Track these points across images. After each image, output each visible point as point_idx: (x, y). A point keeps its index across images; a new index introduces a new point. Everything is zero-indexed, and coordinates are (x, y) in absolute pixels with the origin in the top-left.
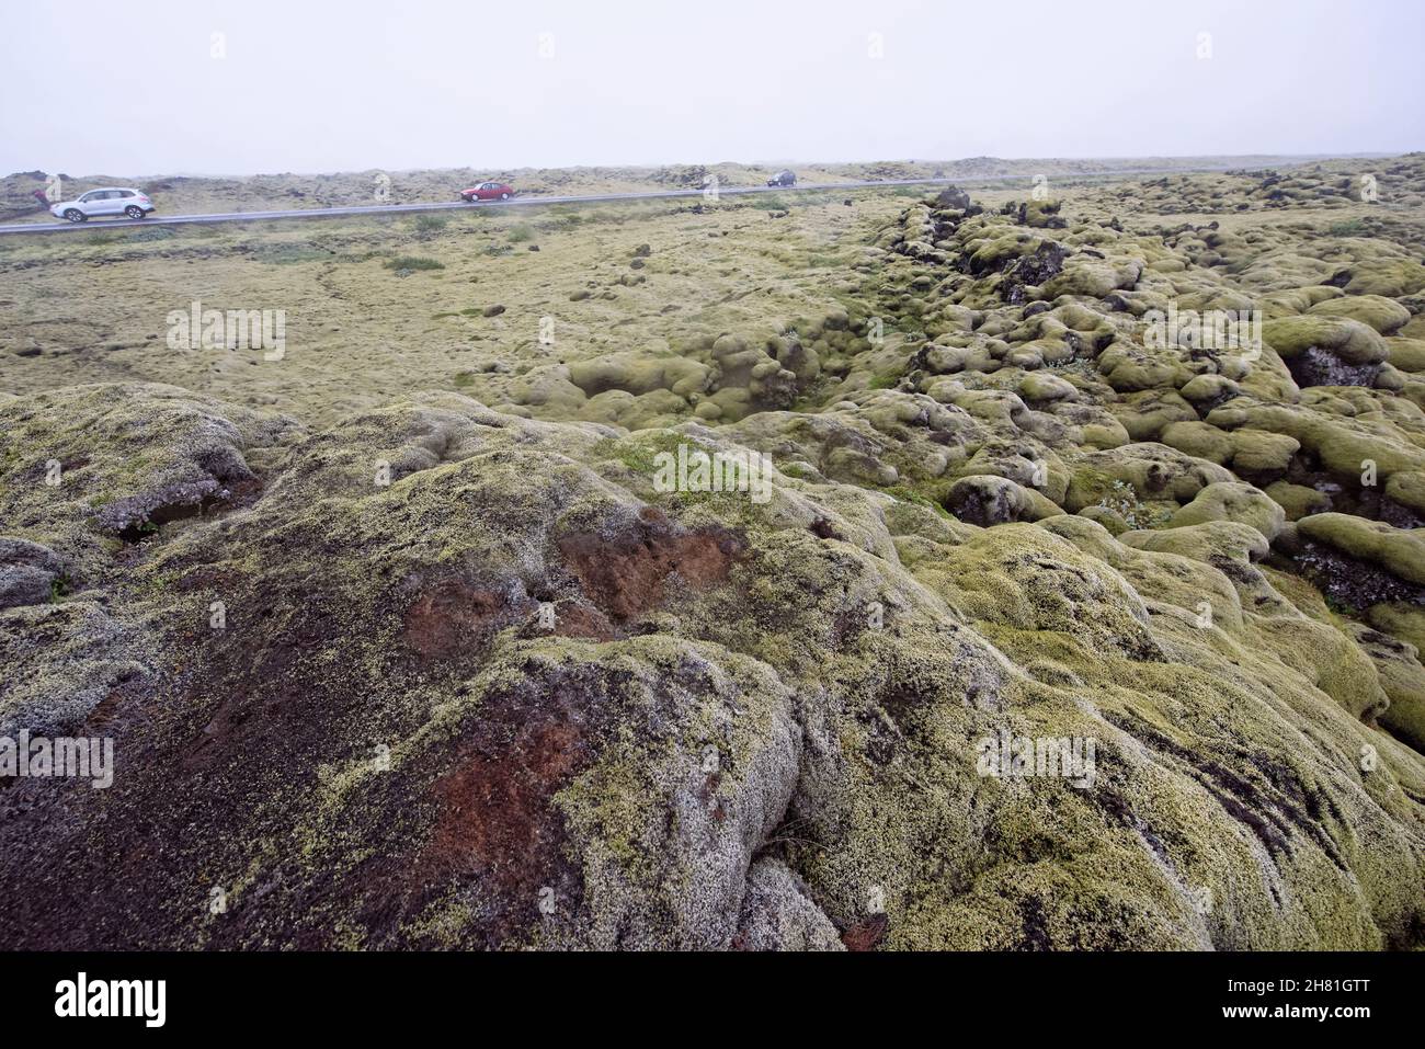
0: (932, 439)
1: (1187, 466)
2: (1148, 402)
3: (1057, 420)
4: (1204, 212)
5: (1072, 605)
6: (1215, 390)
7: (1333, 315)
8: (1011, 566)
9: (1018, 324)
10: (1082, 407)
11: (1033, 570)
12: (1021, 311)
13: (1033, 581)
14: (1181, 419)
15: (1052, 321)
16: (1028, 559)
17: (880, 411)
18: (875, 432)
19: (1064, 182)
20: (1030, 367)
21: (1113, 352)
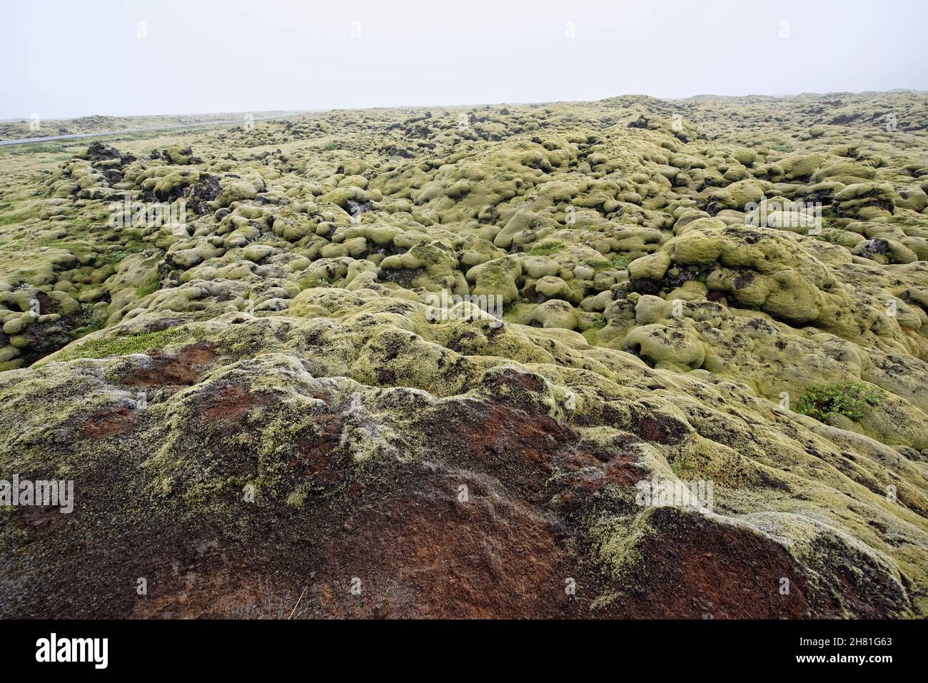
0: (219, 301)
1: (338, 262)
2: (307, 243)
3: (275, 265)
4: (269, 144)
5: (336, 302)
6: (328, 228)
7: (347, 186)
8: (311, 302)
9: (217, 224)
10: (282, 255)
11: (319, 299)
12: (214, 216)
13: (321, 302)
14: (323, 245)
15: (235, 217)
16: (315, 297)
17: (173, 300)
18: (179, 314)
19: (177, 131)
20: (242, 245)
21: (278, 224)
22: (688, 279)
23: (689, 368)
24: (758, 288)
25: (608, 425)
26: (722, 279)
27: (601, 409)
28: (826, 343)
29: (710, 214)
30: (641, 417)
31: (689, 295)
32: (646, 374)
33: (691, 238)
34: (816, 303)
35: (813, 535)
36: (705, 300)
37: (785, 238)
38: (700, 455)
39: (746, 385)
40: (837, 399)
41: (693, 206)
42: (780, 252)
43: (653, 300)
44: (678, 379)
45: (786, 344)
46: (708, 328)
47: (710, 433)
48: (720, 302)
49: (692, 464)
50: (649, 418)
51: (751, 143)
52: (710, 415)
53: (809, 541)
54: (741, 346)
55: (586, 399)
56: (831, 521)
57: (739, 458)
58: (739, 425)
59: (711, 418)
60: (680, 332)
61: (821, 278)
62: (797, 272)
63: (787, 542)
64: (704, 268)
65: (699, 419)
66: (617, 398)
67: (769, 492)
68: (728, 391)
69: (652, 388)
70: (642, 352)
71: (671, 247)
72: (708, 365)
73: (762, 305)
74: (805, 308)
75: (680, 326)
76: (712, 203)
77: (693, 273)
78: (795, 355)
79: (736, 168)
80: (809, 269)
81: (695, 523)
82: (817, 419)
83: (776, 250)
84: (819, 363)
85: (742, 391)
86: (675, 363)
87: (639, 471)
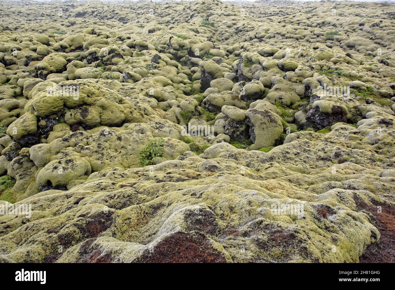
22: (54, 124)
23: (86, 176)
24: (93, 114)
25: (68, 247)
26: (73, 116)
27: (57, 241)
28: (135, 128)
29: (42, 79)
30: (84, 225)
31: (60, 134)
32: (68, 197)
33: (41, 98)
34: (121, 111)
35: (182, 217)
36: (71, 133)
37: (91, 83)
38: (125, 220)
39: (117, 168)
40: (151, 151)
41: (28, 76)
42: (92, 91)
43: (40, 147)
44: (86, 188)
45: (121, 137)
46: (82, 148)
47: (120, 205)
48: (80, 130)
49: (125, 228)
50: (89, 222)
51: (41, 31)
52: (115, 196)
53: (183, 220)
54: (103, 149)
55: (42, 243)
56: (183, 205)
57: (140, 207)
58: (129, 191)
59: (116, 197)
60: (69, 158)
61: (116, 98)
62: (105, 99)
63: (178, 229)
64: (60, 114)
65: (111, 201)
66: (62, 225)
67: (159, 212)
68: (113, 177)
69: (77, 203)
70: (54, 185)
71: (31, 108)
72: (95, 169)
73: (100, 122)
74: (118, 115)
75: (67, 155)
76: (39, 72)
77: (55, 119)
78: (127, 140)
79: (41, 48)
80: (109, 95)
81: (148, 256)
82: (150, 165)
83: (90, 91)
84: (138, 139)
85: (118, 172)
86: (77, 179)
87: (106, 257)
